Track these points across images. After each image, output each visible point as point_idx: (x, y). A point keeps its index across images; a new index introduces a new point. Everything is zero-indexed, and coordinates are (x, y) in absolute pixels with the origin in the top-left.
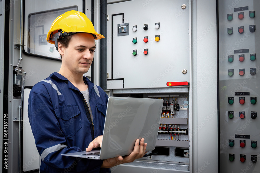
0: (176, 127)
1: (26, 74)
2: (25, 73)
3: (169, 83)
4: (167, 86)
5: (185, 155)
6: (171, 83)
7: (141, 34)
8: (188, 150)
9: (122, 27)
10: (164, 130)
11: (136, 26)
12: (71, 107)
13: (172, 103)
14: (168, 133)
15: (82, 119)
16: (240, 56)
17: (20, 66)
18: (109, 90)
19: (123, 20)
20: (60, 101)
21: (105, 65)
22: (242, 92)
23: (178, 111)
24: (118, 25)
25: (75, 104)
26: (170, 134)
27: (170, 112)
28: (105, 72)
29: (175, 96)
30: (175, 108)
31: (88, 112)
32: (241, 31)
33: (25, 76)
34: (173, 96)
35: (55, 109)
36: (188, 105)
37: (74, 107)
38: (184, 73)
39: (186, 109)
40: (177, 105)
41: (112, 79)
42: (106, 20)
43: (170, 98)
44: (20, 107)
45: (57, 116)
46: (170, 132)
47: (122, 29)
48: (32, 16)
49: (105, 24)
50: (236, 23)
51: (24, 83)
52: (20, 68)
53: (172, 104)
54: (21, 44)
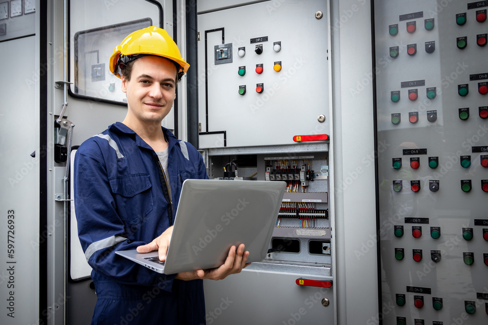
0: (310, 207)
1: (73, 127)
2: (72, 125)
3: (297, 137)
4: (294, 142)
5: (324, 252)
6: (300, 137)
7: (251, 61)
8: (329, 244)
9: (221, 50)
10: (290, 212)
11: (244, 48)
12: (136, 178)
13: (303, 168)
14: (298, 217)
15: (153, 196)
16: (410, 92)
17: (64, 116)
18: (203, 149)
19: (223, 38)
20: (121, 167)
21: (195, 110)
22: (414, 150)
23: (313, 180)
24: (215, 46)
25: (144, 172)
26: (299, 218)
27: (299, 182)
28: (196, 122)
29: (308, 157)
30: (308, 176)
31: (164, 184)
32: (412, 51)
33: (72, 131)
34: (304, 157)
35: (111, 180)
36: (328, 171)
37: (142, 177)
38: (321, 120)
39: (326, 178)
40: (310, 172)
41: (207, 133)
42: (197, 40)
43: (298, 160)
44: (66, 178)
45: (113, 191)
46: (300, 214)
47: (222, 53)
48: (80, 36)
49: (195, 45)
50: (403, 40)
51: (71, 141)
52: (65, 117)
53: (302, 170)
54: (65, 80)
